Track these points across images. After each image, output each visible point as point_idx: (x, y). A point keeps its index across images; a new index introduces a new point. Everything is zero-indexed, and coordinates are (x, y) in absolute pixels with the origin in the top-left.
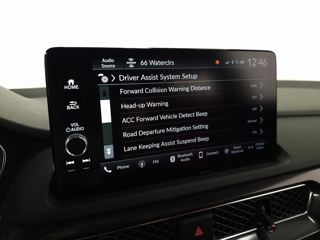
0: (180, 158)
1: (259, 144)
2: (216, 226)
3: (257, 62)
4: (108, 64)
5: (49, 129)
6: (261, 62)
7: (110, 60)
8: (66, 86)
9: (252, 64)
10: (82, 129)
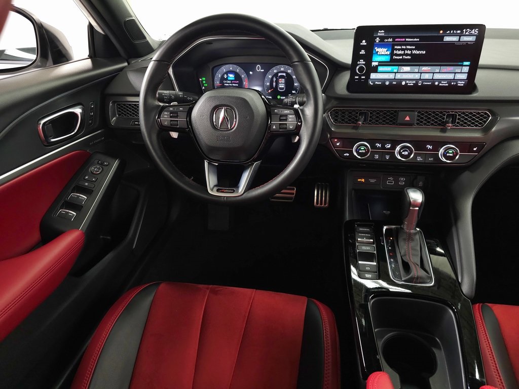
0: (408, 83)
1: (461, 83)
4: (381, 33)
7: (383, 31)
8: (361, 43)
10: (364, 63)
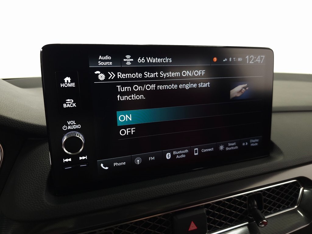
0: (176, 155)
1: (254, 141)
2: (209, 220)
3: (255, 59)
4: (105, 61)
5: (46, 124)
6: (258, 60)
7: (107, 57)
8: (62, 84)
9: (249, 61)
10: (78, 127)
